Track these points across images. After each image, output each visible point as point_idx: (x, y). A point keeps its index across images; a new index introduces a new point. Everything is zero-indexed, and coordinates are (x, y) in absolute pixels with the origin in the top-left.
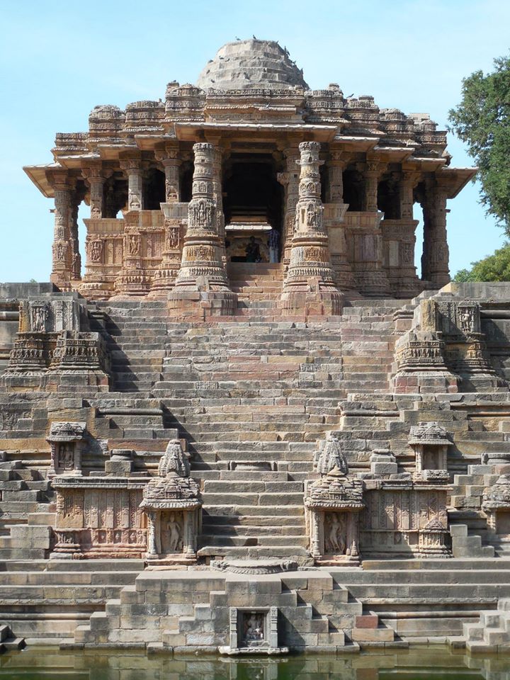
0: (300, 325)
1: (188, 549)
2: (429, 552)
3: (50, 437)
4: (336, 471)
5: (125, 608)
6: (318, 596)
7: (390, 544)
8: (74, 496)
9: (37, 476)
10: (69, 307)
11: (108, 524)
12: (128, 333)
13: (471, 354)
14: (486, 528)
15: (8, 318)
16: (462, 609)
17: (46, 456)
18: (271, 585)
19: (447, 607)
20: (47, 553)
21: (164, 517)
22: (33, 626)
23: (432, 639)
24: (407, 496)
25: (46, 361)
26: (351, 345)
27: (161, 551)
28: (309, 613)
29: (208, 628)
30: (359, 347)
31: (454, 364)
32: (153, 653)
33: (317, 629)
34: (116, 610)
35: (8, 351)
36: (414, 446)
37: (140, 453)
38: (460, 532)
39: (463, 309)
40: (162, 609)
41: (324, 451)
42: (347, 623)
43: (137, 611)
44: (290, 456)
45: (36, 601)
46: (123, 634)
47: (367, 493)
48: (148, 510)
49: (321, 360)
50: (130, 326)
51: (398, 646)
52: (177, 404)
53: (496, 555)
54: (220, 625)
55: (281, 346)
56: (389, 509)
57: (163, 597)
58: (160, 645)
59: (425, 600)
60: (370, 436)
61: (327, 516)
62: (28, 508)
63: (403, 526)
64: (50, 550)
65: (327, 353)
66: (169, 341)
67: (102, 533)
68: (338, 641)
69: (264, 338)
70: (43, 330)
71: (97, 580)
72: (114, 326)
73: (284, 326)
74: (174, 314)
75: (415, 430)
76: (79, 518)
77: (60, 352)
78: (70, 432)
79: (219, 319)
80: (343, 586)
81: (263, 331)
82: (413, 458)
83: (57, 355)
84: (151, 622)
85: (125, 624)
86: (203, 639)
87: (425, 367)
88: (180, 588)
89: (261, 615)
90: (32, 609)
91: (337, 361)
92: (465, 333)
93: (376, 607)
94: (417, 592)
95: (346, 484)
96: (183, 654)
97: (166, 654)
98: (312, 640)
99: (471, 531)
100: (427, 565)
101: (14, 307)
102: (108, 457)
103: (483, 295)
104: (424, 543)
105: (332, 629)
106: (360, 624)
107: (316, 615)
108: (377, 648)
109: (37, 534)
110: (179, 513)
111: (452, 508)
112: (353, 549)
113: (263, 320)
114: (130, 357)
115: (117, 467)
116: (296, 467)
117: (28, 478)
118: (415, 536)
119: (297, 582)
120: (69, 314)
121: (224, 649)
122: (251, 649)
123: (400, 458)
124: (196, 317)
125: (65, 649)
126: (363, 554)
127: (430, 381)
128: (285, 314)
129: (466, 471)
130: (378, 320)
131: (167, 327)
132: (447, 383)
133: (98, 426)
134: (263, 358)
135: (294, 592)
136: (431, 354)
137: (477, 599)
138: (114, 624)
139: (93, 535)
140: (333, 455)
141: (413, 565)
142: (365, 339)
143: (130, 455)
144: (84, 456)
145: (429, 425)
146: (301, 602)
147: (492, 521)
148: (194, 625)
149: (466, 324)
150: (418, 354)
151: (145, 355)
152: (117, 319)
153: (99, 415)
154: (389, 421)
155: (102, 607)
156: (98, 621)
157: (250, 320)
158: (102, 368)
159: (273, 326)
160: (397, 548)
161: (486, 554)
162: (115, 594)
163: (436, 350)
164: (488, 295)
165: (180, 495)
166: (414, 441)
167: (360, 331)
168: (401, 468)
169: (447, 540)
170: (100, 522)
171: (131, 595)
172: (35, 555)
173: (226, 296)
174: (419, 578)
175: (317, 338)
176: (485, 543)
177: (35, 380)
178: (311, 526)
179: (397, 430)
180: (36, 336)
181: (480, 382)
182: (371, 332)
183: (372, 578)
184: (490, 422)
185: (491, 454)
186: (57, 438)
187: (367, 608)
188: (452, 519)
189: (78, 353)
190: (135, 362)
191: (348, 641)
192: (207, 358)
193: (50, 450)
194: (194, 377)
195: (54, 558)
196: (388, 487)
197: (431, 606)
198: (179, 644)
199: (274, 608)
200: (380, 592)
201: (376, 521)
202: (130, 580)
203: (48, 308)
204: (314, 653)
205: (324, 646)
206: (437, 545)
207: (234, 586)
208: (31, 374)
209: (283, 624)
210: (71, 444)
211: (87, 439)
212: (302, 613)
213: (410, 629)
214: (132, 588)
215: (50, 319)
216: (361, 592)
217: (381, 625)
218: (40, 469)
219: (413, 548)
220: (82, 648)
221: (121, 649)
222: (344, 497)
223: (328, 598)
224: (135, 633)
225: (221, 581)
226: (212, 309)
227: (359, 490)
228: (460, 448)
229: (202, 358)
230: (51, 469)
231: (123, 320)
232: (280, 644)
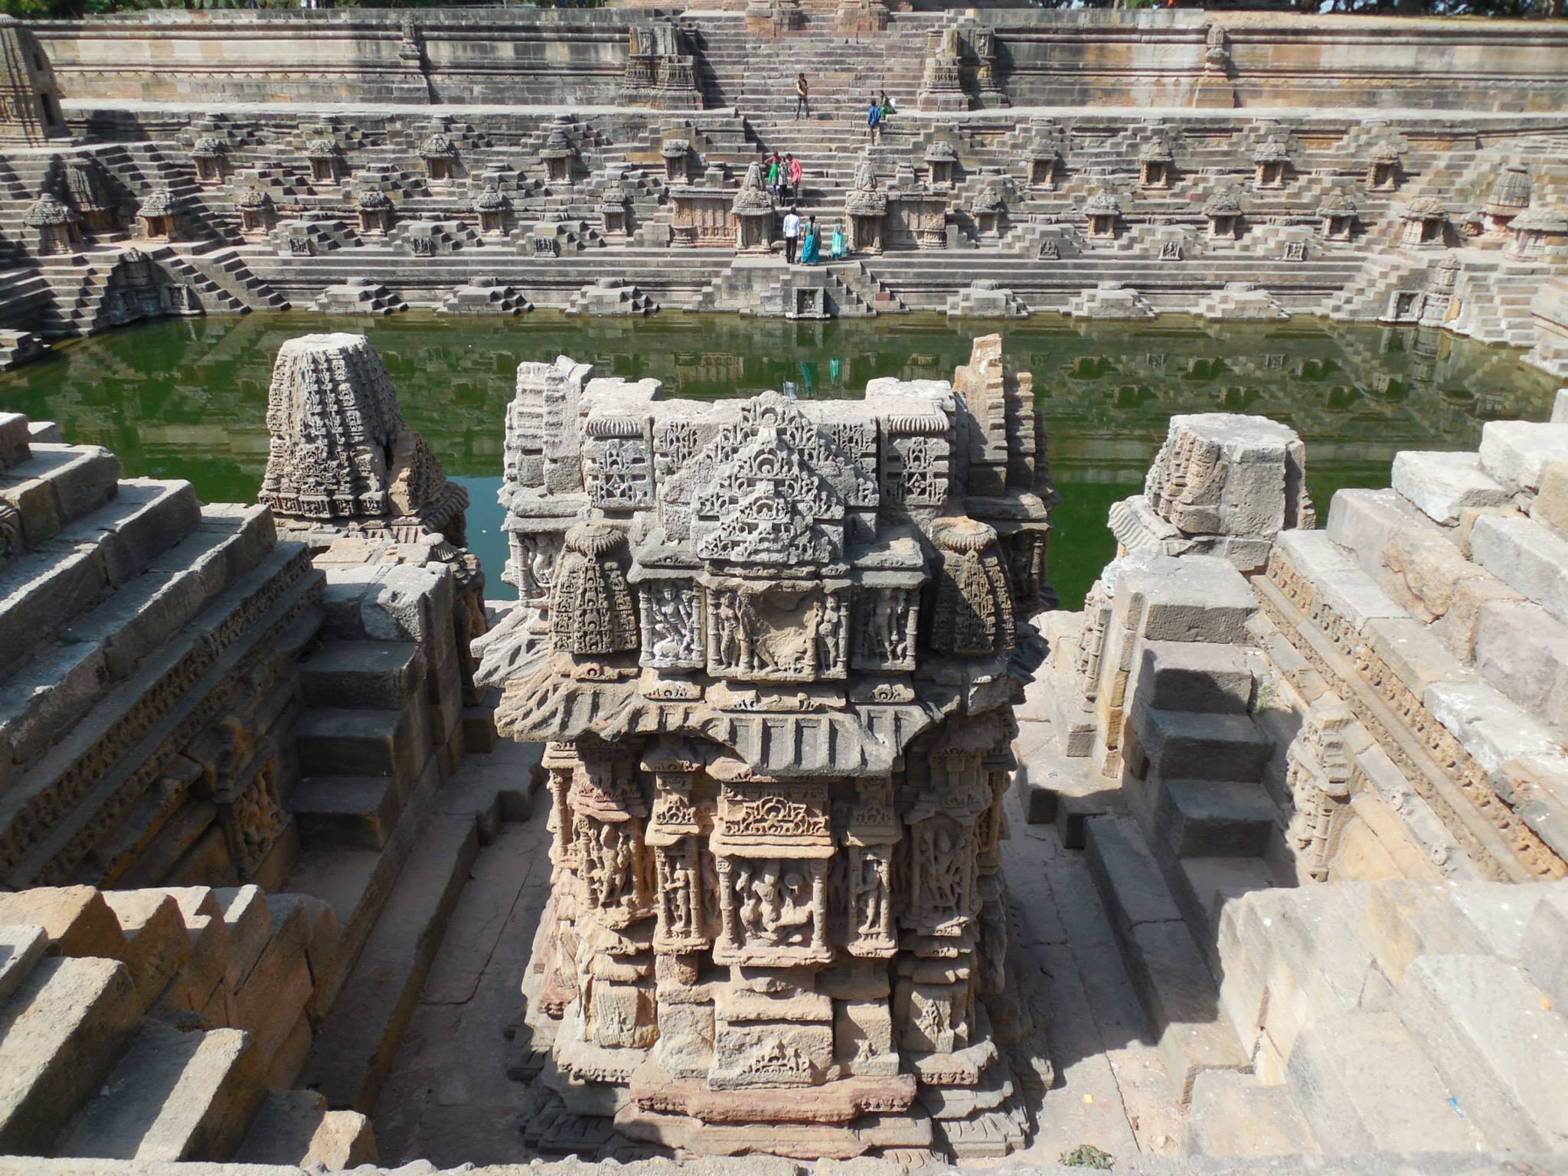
0: (852, 41)
1: (765, 242)
2: (930, 246)
3: (663, 152)
4: (868, 187)
5: (724, 286)
6: (851, 279)
7: (904, 240)
8: (685, 203)
9: (656, 183)
10: (669, 33)
11: (709, 223)
12: (714, 48)
13: (982, 74)
14: (973, 226)
15: (622, 40)
16: (946, 287)
17: (662, 166)
18: (819, 274)
19: (937, 285)
20: (668, 244)
21: (748, 221)
22: (664, 296)
23: (926, 307)
24: (917, 205)
25: (653, 79)
26: (891, 62)
27: (747, 243)
28: (844, 292)
29: (779, 301)
30: (895, 63)
31: (968, 84)
32: (743, 317)
33: (850, 302)
34: (718, 287)
35: (624, 69)
36: (929, 162)
37: (729, 165)
38: (953, 230)
39: (980, 36)
40: (749, 287)
41: (861, 168)
42: (870, 296)
43: (732, 288)
44: (838, 166)
45: (664, 279)
46: (723, 302)
47: (890, 204)
48: (738, 216)
49: (867, 77)
50: (716, 41)
51: (903, 311)
52: (755, 117)
53: (977, 247)
54: (786, 299)
55: (836, 62)
56: (904, 214)
57: (749, 279)
58: (747, 311)
59: (923, 281)
60: (897, 152)
61: (860, 221)
62: (654, 209)
63: (913, 227)
64: (671, 241)
65: (872, 70)
66: (747, 56)
67: (705, 229)
68: (862, 310)
69: (822, 55)
70: (649, 53)
71: (704, 264)
72: (704, 41)
73: (838, 42)
74: (750, 30)
75: (930, 148)
76: (688, 219)
77: (663, 73)
78: (678, 149)
79: (787, 34)
80: (868, 271)
81: (822, 47)
82: (927, 171)
83: (661, 76)
84: (741, 295)
85: (725, 296)
86: (775, 308)
87: (945, 88)
88: (760, 273)
89: (813, 293)
90: (662, 284)
91: (879, 77)
92: (980, 56)
93: (890, 285)
94: (919, 275)
95: (875, 197)
96: (763, 317)
97: (752, 317)
98: (845, 309)
99: (961, 229)
100: (927, 256)
101: (626, 30)
102: (706, 168)
103: (999, 21)
104: (928, 239)
105: (859, 301)
106: (879, 298)
107: (849, 292)
108: (889, 313)
109: (661, 230)
110: (759, 218)
111: (950, 211)
112: (877, 242)
113: (822, 35)
114: (718, 73)
115: (713, 177)
116: (842, 175)
117: (651, 186)
118: (921, 234)
119: (837, 270)
120: (669, 38)
121: (789, 315)
122: (806, 315)
123: (917, 171)
124: (768, 32)
125: (686, 312)
126: (885, 246)
127: (947, 102)
128: (840, 29)
129: (964, 180)
130: (915, 36)
131: (745, 42)
132: (960, 103)
133: (698, 142)
134: (821, 74)
135: (835, 277)
136: (950, 78)
137: (958, 281)
138: (717, 296)
139: (699, 231)
140: (867, 175)
141: (918, 256)
142: (904, 56)
143: (721, 167)
144: (689, 167)
145: (941, 144)
146: (839, 283)
147: (977, 222)
148: (770, 299)
149: (982, 48)
150: (940, 78)
151: (729, 70)
152: (706, 34)
153: (698, 133)
154: (913, 139)
155: (709, 284)
156: (706, 295)
157: (813, 35)
158: (697, 88)
159: (831, 41)
160: (909, 242)
161: (969, 246)
162: (717, 274)
163: (955, 74)
164: (1003, 20)
165: (759, 206)
166: (929, 157)
167: (900, 48)
168: (917, 179)
169: (943, 236)
170: (704, 222)
171: (728, 277)
172: (660, 245)
173: (793, 13)
174: (921, 265)
175: (865, 55)
176: (970, 237)
177: (647, 96)
178: (849, 226)
179: (918, 148)
180: (644, 58)
181: (988, 100)
182: (908, 49)
183: (889, 265)
184: (988, 139)
185: (984, 168)
186: (669, 154)
187: (883, 286)
188: (949, 220)
189: (678, 77)
190: (721, 77)
191: (869, 309)
192: (777, 74)
193: (664, 162)
194: (767, 92)
195: (674, 248)
196: (905, 199)
197: (927, 285)
198: (760, 311)
199: (821, 289)
200: (894, 275)
201: (895, 223)
202: (727, 264)
203: (652, 33)
204: (847, 317)
205: (853, 313)
206: (936, 240)
207: (795, 273)
208: (642, 91)
209: (827, 299)
210: (680, 158)
211: (691, 153)
212: (840, 292)
213: (913, 300)
214: (727, 272)
215: (654, 43)
216: (881, 274)
217: (892, 297)
218: (658, 176)
219: (919, 242)
220: (697, 312)
221: (722, 312)
222: (872, 207)
223: (858, 281)
224: (732, 302)
225: (787, 269)
226: (782, 25)
227: (884, 201)
228: (962, 162)
229: (773, 74)
230: (665, 177)
231: (709, 35)
232: (825, 312)
